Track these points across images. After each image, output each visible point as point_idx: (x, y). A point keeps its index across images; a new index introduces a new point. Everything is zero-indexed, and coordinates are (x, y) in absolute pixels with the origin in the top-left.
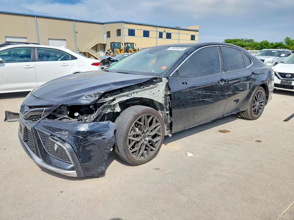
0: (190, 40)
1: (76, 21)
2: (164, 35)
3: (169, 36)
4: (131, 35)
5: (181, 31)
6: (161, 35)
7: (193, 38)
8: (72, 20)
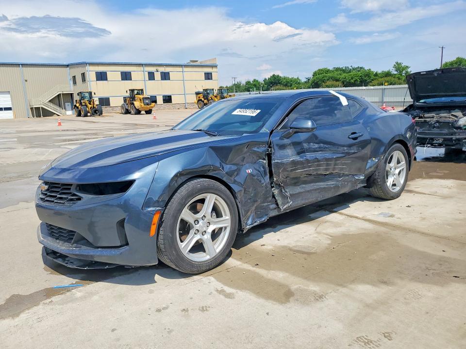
0: (204, 79)
1: (23, 65)
2: (158, 76)
3: (165, 76)
4: (102, 80)
5: (185, 69)
6: (151, 76)
7: (208, 76)
8: (18, 65)
